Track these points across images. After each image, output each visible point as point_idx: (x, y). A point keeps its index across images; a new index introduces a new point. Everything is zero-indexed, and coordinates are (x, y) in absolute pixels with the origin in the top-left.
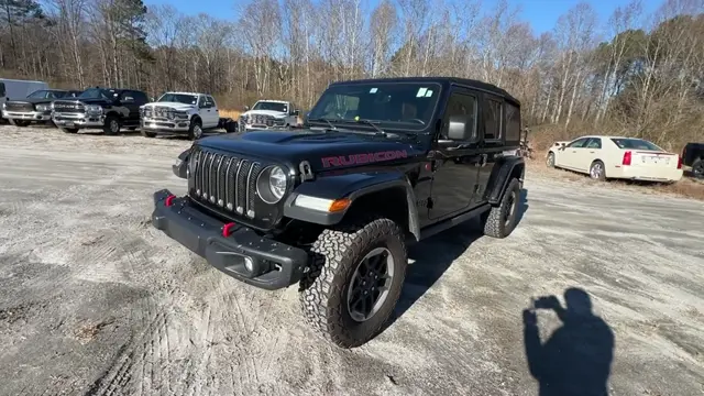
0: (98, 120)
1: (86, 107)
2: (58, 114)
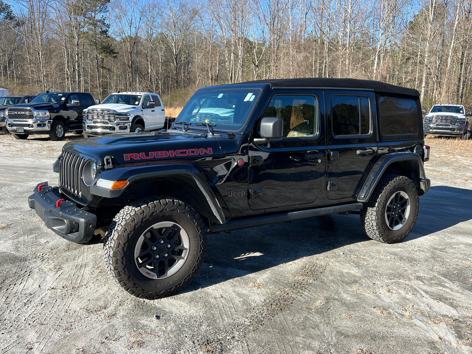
0: (44, 125)
1: (35, 113)
2: (11, 121)
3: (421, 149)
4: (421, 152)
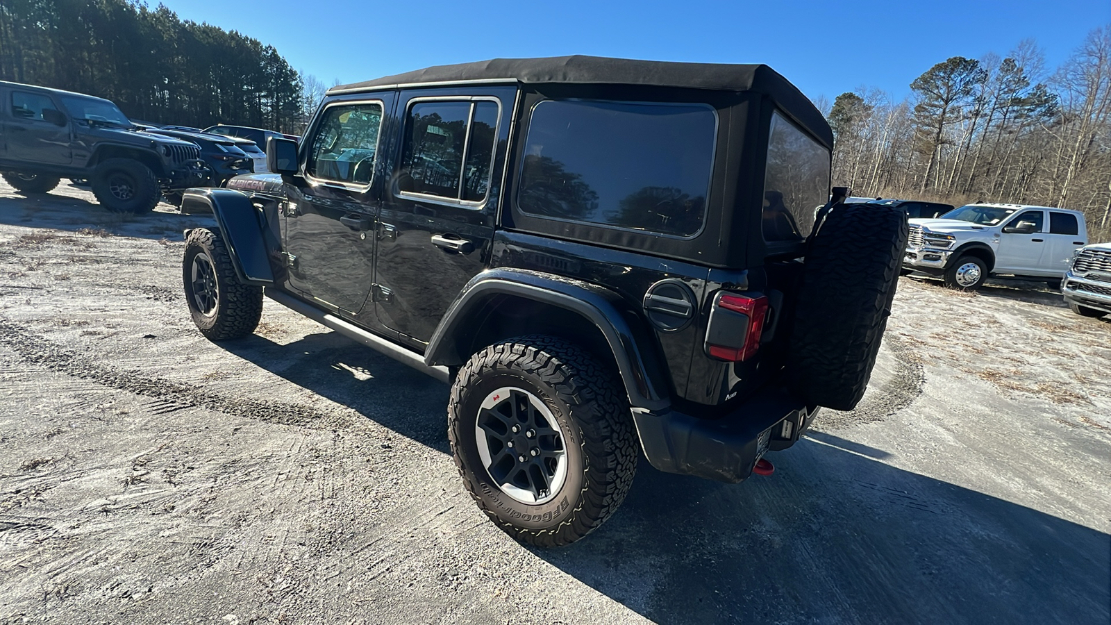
3: (685, 298)
4: (683, 308)
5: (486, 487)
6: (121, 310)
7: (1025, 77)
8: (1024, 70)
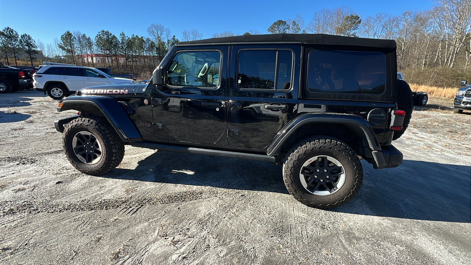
3: (382, 113)
4: (383, 117)
5: (307, 195)
6: (13, 174)
7: (299, 27)
8: (299, 25)
